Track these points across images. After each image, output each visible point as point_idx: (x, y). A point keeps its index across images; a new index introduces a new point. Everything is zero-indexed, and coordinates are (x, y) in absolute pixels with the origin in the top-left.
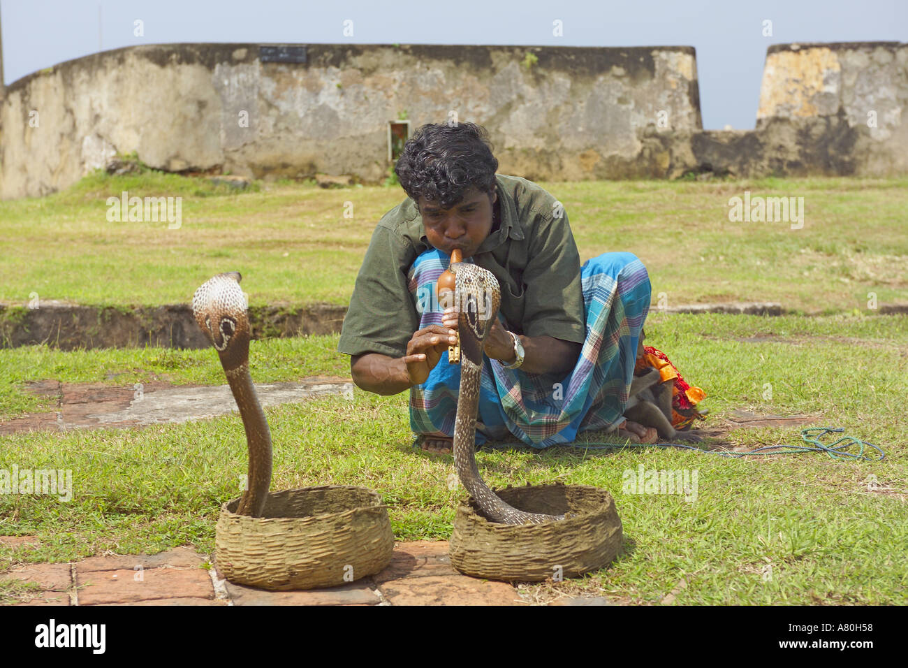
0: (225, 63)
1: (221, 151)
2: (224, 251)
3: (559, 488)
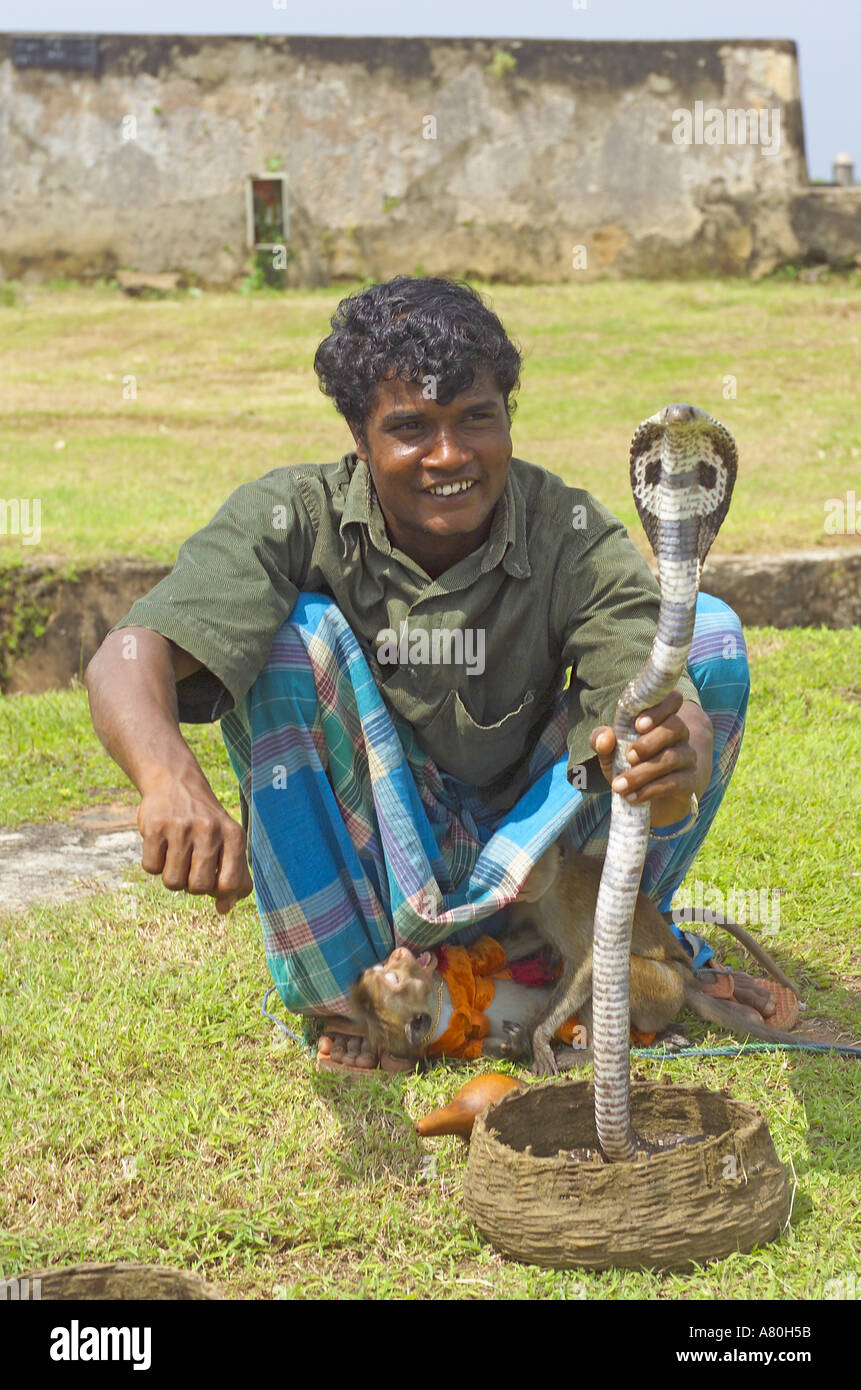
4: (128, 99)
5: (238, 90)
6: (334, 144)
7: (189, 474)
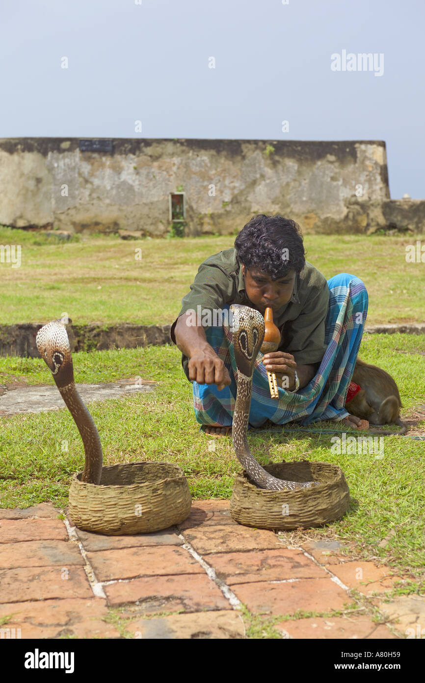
0: (55, 152)
1: (52, 213)
2: (56, 285)
3: (306, 464)
4: (124, 164)
5: (166, 160)
6: (203, 181)
7: (148, 297)
